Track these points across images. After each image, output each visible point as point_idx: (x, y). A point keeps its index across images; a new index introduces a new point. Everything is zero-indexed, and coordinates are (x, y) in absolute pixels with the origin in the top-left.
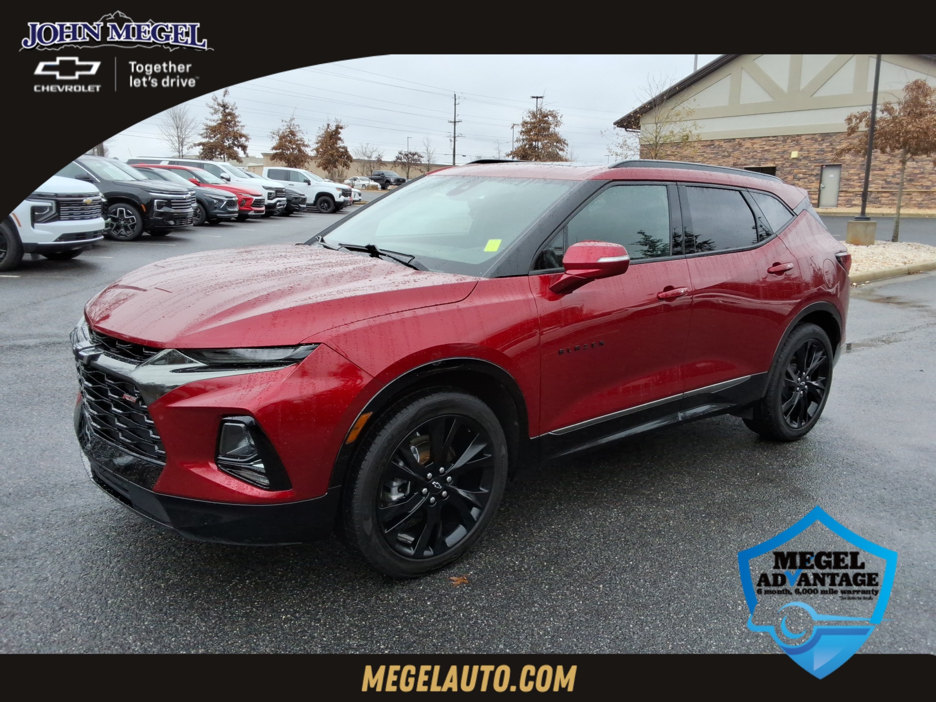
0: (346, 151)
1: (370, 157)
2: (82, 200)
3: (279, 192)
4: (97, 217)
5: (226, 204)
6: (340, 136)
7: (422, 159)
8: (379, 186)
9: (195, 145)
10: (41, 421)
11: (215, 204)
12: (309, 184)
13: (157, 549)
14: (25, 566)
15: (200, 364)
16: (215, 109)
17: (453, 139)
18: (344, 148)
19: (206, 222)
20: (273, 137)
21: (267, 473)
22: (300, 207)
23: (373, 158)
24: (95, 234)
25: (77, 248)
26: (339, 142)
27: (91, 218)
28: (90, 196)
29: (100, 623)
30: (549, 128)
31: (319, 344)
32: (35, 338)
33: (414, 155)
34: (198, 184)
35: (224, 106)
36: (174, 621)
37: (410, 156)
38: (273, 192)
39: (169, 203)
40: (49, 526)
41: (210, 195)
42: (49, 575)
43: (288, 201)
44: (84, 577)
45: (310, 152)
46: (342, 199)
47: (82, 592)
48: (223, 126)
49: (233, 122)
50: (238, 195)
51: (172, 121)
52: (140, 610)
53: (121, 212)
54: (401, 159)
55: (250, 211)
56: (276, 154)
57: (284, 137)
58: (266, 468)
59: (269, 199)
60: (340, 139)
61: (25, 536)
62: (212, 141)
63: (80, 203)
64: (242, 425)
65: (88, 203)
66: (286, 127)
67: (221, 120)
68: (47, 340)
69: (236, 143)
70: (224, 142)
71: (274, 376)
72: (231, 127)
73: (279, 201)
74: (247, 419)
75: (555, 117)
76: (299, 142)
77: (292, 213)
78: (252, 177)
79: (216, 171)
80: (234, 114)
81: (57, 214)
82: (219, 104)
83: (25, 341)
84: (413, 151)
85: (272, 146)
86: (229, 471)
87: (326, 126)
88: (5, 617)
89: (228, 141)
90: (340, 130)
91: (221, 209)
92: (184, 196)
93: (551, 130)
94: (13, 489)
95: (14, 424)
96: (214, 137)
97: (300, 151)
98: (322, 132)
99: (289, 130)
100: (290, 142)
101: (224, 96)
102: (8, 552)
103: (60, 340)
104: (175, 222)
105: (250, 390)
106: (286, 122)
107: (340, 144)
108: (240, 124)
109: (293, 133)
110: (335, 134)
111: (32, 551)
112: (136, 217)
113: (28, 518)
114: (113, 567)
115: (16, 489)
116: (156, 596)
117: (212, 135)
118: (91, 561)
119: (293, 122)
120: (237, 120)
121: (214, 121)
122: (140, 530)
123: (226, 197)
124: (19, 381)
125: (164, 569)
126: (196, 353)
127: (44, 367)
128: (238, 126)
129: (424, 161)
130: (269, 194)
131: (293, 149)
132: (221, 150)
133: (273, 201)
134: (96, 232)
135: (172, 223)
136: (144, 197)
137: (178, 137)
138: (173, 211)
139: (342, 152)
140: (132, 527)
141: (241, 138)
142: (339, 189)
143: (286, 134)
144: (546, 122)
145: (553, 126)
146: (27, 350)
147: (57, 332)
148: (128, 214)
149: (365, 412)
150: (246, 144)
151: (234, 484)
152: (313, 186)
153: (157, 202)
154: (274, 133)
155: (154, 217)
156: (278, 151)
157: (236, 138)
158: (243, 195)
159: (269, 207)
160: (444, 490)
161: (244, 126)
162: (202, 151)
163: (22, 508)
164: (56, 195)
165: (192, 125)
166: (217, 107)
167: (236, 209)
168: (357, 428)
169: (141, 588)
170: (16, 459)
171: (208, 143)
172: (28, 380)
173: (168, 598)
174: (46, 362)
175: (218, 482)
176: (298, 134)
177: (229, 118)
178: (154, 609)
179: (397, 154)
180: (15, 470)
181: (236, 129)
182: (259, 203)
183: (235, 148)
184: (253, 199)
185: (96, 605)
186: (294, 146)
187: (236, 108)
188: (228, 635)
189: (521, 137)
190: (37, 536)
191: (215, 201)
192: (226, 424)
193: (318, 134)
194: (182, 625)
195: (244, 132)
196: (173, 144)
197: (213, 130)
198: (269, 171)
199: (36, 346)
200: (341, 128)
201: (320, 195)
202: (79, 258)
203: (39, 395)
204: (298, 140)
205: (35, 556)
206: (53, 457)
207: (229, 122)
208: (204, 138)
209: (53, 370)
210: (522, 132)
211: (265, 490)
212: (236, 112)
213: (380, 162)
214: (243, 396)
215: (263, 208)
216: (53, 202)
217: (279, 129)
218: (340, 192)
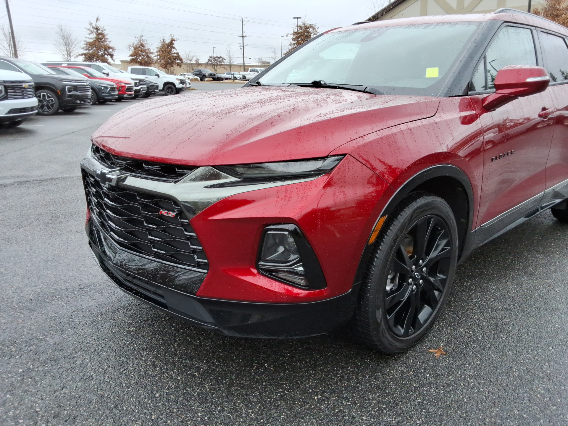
0: (179, 56)
1: (191, 60)
2: (22, 85)
3: (142, 82)
4: (33, 97)
5: (110, 90)
6: (174, 46)
7: (224, 61)
8: (199, 79)
9: (79, 55)
10: (35, 238)
11: (103, 90)
12: (159, 77)
13: (175, 339)
14: (67, 365)
15: (233, 179)
16: (91, 31)
17: (242, 48)
18: (177, 53)
19: (97, 103)
20: (130, 48)
21: (306, 275)
22: (155, 92)
23: (194, 62)
24: (32, 109)
25: (20, 119)
26: (173, 50)
27: (29, 98)
28: (26, 82)
29: (158, 419)
30: (310, 36)
31: (345, 155)
32: (9, 179)
33: (219, 58)
34: (89, 78)
35: (97, 29)
36: (223, 410)
37: (217, 59)
38: (138, 81)
39: (75, 88)
40: (75, 326)
41: (99, 84)
42: (92, 373)
43: (147, 87)
44: (124, 372)
45: (154, 56)
46: (181, 86)
47: (129, 388)
48: (97, 42)
49: (103, 39)
50: (117, 84)
51: (62, 41)
52: (188, 401)
53: (44, 95)
54: (211, 61)
55: (125, 94)
56: (133, 59)
57: (137, 48)
58: (305, 271)
59: (135, 86)
60: (174, 48)
61: (58, 337)
62: (90, 52)
63: (21, 87)
64: (286, 233)
65: (26, 87)
66: (138, 41)
67: (95, 38)
68: (17, 180)
69: (106, 53)
70: (98, 52)
71: (308, 187)
72: (102, 42)
73: (142, 88)
74: (291, 227)
75: (314, 28)
76: (147, 51)
77: (149, 96)
78: (122, 72)
79: (99, 69)
80: (104, 34)
81: (6, 95)
82: (93, 28)
83: (2, 181)
84: (219, 56)
85: (130, 54)
86: (269, 274)
87: (162, 41)
88: (68, 420)
89: (101, 51)
90: (174, 42)
91: (107, 93)
92: (85, 84)
93: (311, 37)
94: (33, 295)
95: (14, 242)
96: (92, 49)
97: (148, 57)
98: (160, 45)
99: (140, 43)
100: (141, 51)
101: (97, 22)
102: (47, 354)
103: (28, 179)
104: (80, 101)
105: (289, 200)
106: (138, 38)
107: (174, 51)
108: (108, 40)
109: (142, 45)
110: (171, 45)
111: (69, 351)
112: (54, 99)
113: (54, 320)
114: (146, 361)
115: (35, 295)
116: (195, 385)
117: (90, 48)
118: (124, 356)
119: (142, 38)
120: (106, 37)
121: (91, 38)
122: (154, 324)
123: (110, 85)
124: (7, 209)
125: (191, 359)
126: (229, 169)
127: (23, 199)
128: (107, 41)
129: (226, 62)
130: (136, 83)
131: (143, 55)
132: (97, 58)
133: (138, 88)
134: (32, 108)
135: (78, 102)
136: (58, 85)
137: (67, 51)
138: (78, 94)
139: (176, 56)
140: (146, 321)
141: (109, 49)
142: (178, 79)
143: (138, 46)
144: (308, 32)
145: (312, 34)
146: (6, 187)
147: (23, 174)
148: (48, 97)
149: (383, 216)
150: (113, 53)
151: (276, 287)
152: (161, 78)
153: (68, 88)
154: (130, 46)
155: (66, 98)
156: (133, 57)
157: (106, 50)
158: (120, 84)
159: (136, 92)
160: (421, 279)
161: (110, 41)
162: (84, 59)
163: (46, 311)
164: (4, 82)
165: (75, 43)
166: (92, 29)
167: (116, 93)
168: (376, 231)
169: (179, 378)
170: (27, 270)
171: (88, 53)
172: (14, 208)
173: (206, 386)
174: (23, 195)
175: (260, 285)
176: (146, 46)
177: (100, 36)
178: (200, 399)
179: (209, 58)
180: (28, 278)
181: (105, 43)
182: (130, 89)
183: (106, 56)
184: (126, 86)
185: (146, 400)
186: (144, 54)
187: (105, 30)
188: (278, 421)
189: (293, 42)
190: (68, 337)
191: (103, 88)
192: (269, 232)
193: (157, 47)
194: (232, 414)
195: (111, 45)
196: (64, 55)
197: (91, 45)
198: (132, 69)
199: (12, 184)
200: (174, 40)
201: (166, 84)
202: (21, 126)
203: (27, 219)
204: (146, 50)
205: (73, 355)
206: (56, 266)
207: (101, 39)
208: (85, 50)
209: (31, 200)
210: (293, 39)
211: (304, 290)
212: (105, 33)
213: (198, 64)
214: (284, 206)
215: (133, 93)
216: (3, 87)
217: (134, 43)
218: (179, 81)
